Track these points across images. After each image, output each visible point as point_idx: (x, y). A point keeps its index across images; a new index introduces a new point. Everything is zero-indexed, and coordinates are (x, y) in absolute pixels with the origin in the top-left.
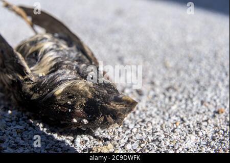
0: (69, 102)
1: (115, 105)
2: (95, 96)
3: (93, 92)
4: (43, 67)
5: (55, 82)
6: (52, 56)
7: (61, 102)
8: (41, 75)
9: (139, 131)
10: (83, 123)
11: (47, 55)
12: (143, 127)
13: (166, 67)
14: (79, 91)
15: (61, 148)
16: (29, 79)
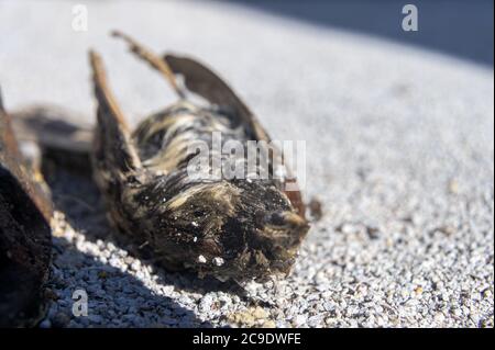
0: (194, 223)
1: (270, 231)
2: (241, 213)
3: (237, 205)
4: (168, 159)
5: (176, 186)
6: (187, 140)
7: (181, 222)
8: (159, 173)
9: (336, 296)
10: (214, 265)
11: (180, 138)
12: (347, 290)
13: (449, 192)
14: (212, 203)
15: (172, 310)
16: (133, 180)
